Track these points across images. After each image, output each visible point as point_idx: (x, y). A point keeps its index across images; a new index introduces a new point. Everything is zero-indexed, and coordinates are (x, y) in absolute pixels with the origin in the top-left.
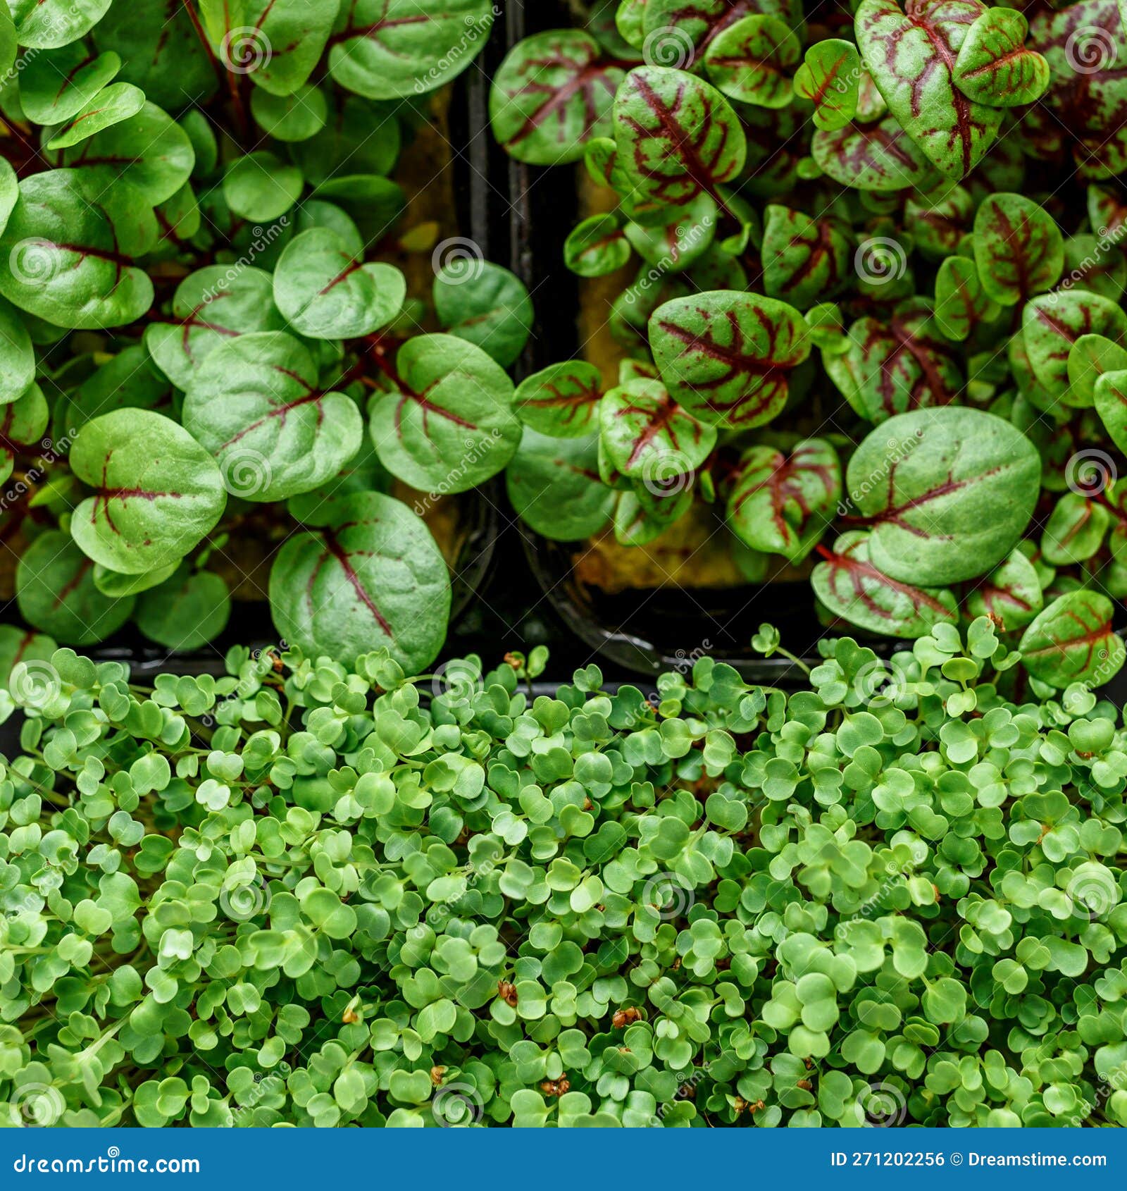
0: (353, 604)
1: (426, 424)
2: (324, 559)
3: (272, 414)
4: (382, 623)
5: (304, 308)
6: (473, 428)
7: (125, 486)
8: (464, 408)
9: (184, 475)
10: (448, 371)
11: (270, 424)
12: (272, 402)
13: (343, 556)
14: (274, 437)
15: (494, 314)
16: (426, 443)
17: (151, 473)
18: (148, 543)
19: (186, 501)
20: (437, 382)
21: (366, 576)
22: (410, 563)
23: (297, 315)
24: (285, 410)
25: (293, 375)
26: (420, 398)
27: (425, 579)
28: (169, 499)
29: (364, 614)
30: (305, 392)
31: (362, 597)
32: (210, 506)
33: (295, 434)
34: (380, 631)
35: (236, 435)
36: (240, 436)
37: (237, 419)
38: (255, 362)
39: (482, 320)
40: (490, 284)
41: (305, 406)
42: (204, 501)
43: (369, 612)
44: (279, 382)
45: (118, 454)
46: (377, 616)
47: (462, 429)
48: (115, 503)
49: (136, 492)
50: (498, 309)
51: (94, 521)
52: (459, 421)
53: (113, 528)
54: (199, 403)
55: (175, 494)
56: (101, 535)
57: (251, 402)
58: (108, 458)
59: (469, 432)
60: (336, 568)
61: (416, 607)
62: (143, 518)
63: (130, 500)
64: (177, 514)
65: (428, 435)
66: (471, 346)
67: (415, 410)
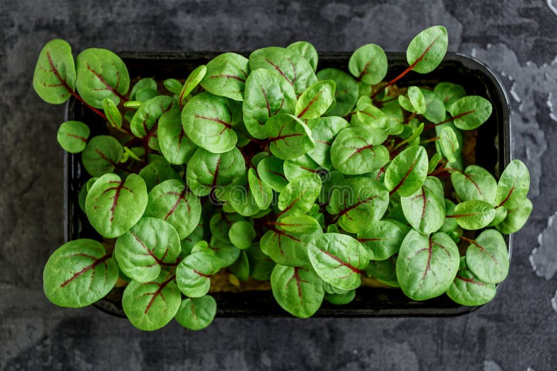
0: (73, 272)
1: (148, 294)
2: (93, 258)
3: (149, 250)
4: (66, 283)
5: (188, 266)
6: (146, 313)
7: (119, 198)
8: (152, 309)
9: (118, 223)
10: (167, 303)
11: (145, 251)
12: (154, 250)
13: (93, 266)
14: (140, 253)
15: (195, 317)
16: (142, 294)
17: (121, 209)
18: (95, 208)
19: (109, 223)
20: (163, 299)
21: (84, 276)
22: (88, 293)
23: (184, 264)
24: (151, 254)
25: (166, 254)
26: (158, 292)
27: (83, 299)
28: (111, 216)
29: (70, 276)
30: (160, 259)
31: (76, 275)
32: (106, 232)
33: (141, 260)
34: (62, 283)
35: (139, 239)
36: (139, 241)
37: (145, 238)
38: (169, 241)
39: (193, 313)
40: (206, 316)
41: (154, 260)
42: (109, 229)
43: (70, 278)
44: (162, 251)
45: (131, 196)
46: (68, 281)
47: (145, 308)
48: (114, 193)
49: (116, 203)
50: (197, 319)
51: (111, 182)
52: (148, 307)
53: (105, 192)
54: (151, 223)
55: (112, 219)
56: (104, 185)
57: (153, 242)
58: (131, 191)
59: (144, 311)
60: (88, 263)
61: (71, 296)
62: (104, 207)
63: (113, 200)
64: (104, 221)
65: (144, 295)
66: (176, 313)
67: (154, 290)
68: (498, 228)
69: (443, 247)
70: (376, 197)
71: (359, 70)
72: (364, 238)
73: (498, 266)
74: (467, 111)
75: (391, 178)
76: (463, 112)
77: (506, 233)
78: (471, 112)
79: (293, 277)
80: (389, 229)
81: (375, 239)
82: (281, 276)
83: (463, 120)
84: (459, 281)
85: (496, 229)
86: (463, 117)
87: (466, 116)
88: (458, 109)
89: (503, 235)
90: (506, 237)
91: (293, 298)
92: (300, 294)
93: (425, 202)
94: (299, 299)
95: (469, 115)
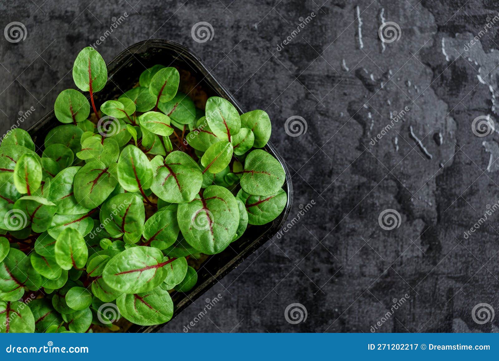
68: (256, 147)
69: (215, 198)
70: (130, 205)
71: (69, 116)
72: (151, 237)
73: (272, 175)
74: (162, 86)
75: (127, 183)
76: (160, 89)
77: (263, 146)
78: (165, 84)
79: (135, 299)
80: (163, 217)
81: (158, 232)
82: (125, 305)
83: (165, 95)
84: (252, 208)
85: (255, 149)
86: (163, 93)
87: (164, 90)
88: (155, 89)
89: (263, 149)
90: (266, 148)
91: (148, 313)
92: (150, 307)
93: (175, 177)
94: (153, 311)
95: (165, 88)
